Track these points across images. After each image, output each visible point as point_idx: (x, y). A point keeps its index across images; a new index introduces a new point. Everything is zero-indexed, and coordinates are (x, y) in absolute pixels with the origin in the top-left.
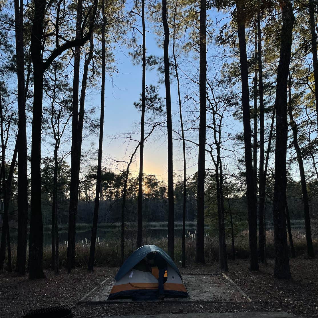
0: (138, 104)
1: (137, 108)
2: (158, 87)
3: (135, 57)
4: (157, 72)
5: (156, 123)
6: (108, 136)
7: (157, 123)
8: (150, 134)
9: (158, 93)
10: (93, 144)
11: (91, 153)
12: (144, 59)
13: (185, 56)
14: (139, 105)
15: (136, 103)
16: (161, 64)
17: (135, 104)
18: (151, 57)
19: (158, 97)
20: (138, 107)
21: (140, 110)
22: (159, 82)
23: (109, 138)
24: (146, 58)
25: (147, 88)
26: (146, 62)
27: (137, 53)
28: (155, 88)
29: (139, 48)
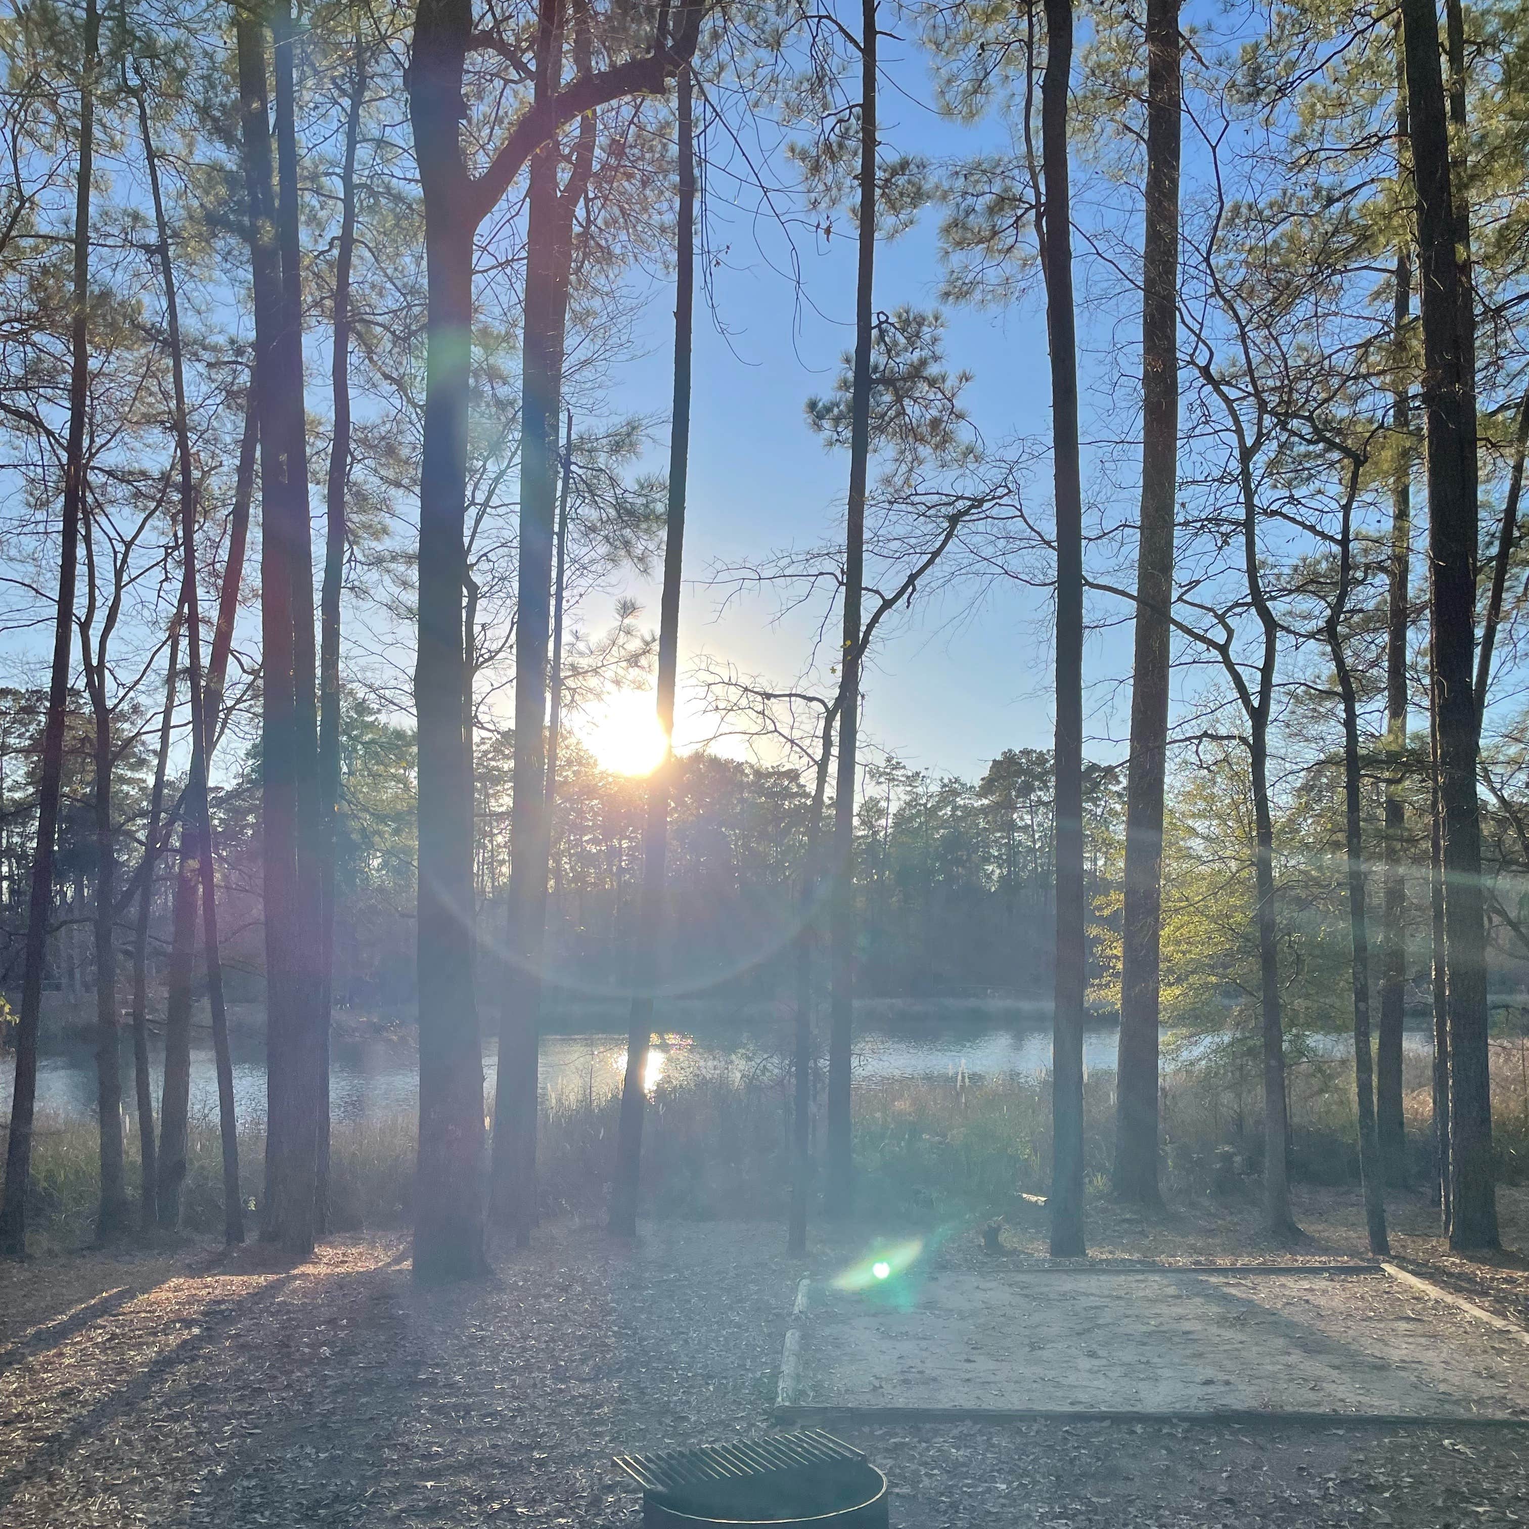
0: (829, 410)
1: (819, 428)
2: (937, 319)
3: (816, 168)
4: (940, 244)
5: (958, 498)
6: (719, 565)
7: (962, 498)
8: (936, 554)
9: (938, 349)
10: (627, 608)
11: (623, 652)
12: (866, 178)
13: (1084, 158)
14: (836, 411)
15: (820, 405)
16: (967, 202)
17: (812, 405)
18: (904, 165)
19: (933, 370)
20: (827, 424)
21: (835, 436)
22: (947, 294)
23: (722, 577)
24: (879, 174)
25: (881, 323)
26: (878, 192)
27: (828, 146)
28: (920, 325)
29: (840, 121)
